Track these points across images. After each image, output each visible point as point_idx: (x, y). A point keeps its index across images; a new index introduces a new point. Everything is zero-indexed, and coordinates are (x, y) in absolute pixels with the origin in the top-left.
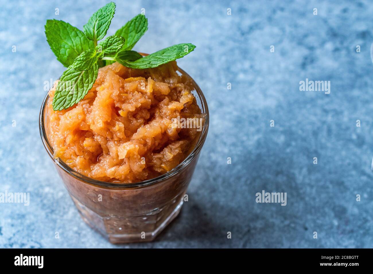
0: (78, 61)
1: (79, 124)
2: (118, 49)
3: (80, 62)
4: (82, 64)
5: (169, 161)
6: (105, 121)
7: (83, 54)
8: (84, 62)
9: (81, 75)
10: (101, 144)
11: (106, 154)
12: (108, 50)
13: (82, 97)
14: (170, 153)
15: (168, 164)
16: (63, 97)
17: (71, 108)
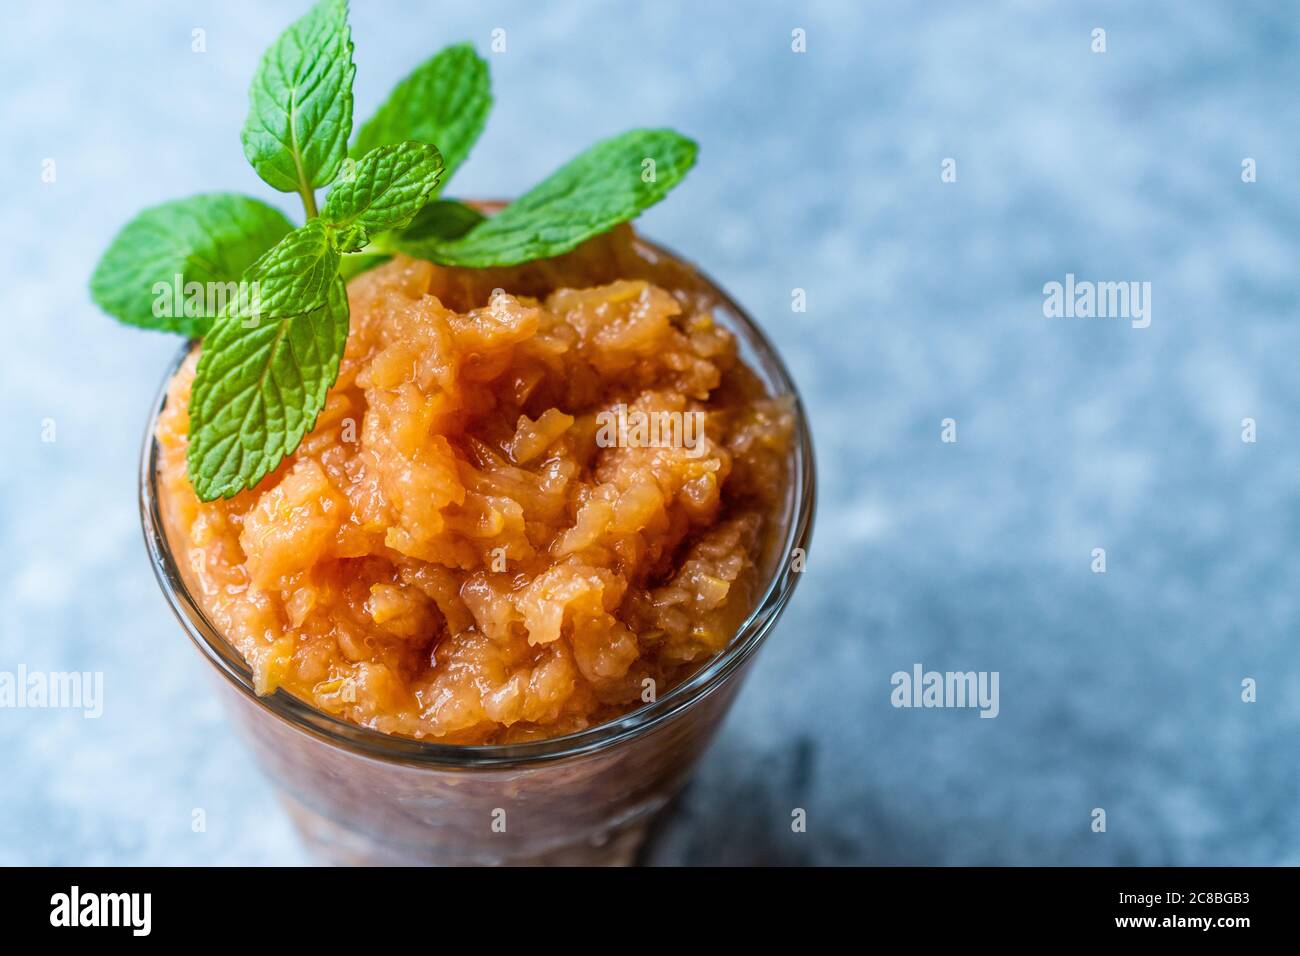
0: (272, 276)
1: (332, 536)
2: (425, 190)
3: (280, 281)
4: (290, 290)
5: (715, 609)
6: (446, 504)
7: (287, 246)
8: (298, 279)
9: (283, 335)
10: (437, 598)
11: (462, 632)
12: (380, 208)
13: (307, 422)
14: (714, 575)
15: (717, 623)
16: (226, 441)
17: (272, 480)
